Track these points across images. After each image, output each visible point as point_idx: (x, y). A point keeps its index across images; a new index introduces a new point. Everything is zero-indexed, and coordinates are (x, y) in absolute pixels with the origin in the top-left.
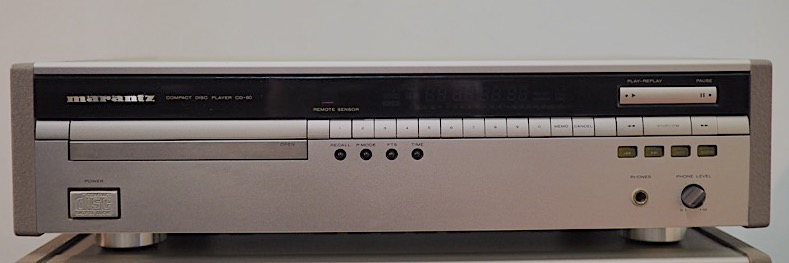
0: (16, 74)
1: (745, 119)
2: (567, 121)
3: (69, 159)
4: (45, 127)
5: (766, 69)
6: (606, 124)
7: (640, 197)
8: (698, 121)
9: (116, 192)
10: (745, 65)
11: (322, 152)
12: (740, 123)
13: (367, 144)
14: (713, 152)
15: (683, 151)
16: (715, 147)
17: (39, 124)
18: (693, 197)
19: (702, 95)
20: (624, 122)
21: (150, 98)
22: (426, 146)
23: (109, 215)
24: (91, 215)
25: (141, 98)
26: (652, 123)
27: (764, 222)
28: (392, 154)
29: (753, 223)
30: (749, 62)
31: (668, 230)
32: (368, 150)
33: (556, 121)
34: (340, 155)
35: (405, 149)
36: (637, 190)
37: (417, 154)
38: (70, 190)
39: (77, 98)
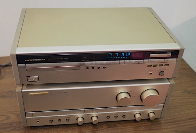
3: (26, 71)
5: (183, 50)
6: (146, 61)
8: (166, 60)
9: (37, 77)
10: (179, 49)
12: (175, 60)
14: (168, 65)
15: (161, 65)
19: (168, 55)
20: (150, 60)
22: (106, 66)
23: (37, 81)
24: (32, 81)
26: (156, 60)
28: (99, 68)
32: (94, 67)
33: (135, 61)
34: (87, 68)
36: (150, 72)
37: (104, 68)
38: (27, 77)
39: (27, 60)
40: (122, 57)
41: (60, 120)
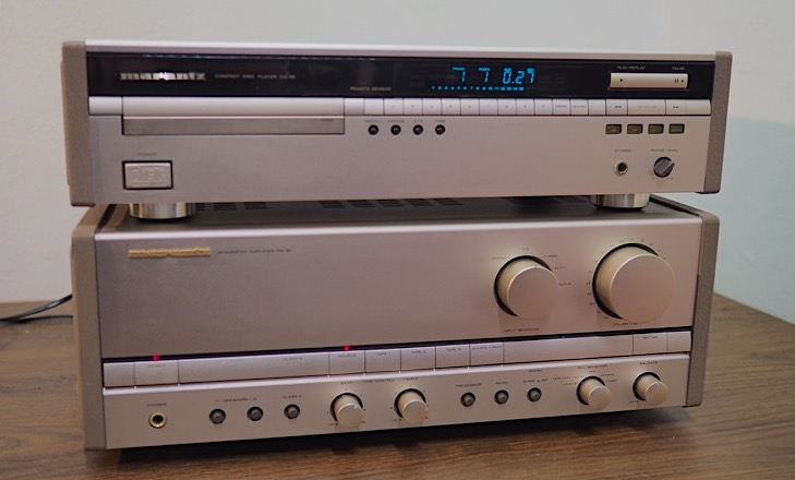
0: (69, 51)
1: (708, 102)
2: (565, 102)
3: (123, 133)
4: (97, 103)
5: (727, 60)
6: (597, 105)
7: (622, 167)
8: (671, 103)
9: (168, 164)
10: (709, 56)
11: (358, 128)
12: (703, 105)
13: (396, 121)
14: (681, 130)
15: (657, 129)
16: (683, 125)
17: (93, 100)
18: (663, 168)
19: (676, 81)
20: (613, 103)
21: (201, 76)
22: (448, 123)
23: (164, 186)
24: (146, 186)
25: (192, 76)
26: (635, 105)
27: (716, 189)
28: (418, 130)
29: (707, 189)
30: (714, 53)
31: (636, 196)
32: (397, 126)
33: (557, 102)
34: (373, 130)
35: (429, 126)
36: (619, 162)
37: (440, 130)
38: (124, 163)
39: (130, 76)
40: (506, 86)
41: (255, 414)
